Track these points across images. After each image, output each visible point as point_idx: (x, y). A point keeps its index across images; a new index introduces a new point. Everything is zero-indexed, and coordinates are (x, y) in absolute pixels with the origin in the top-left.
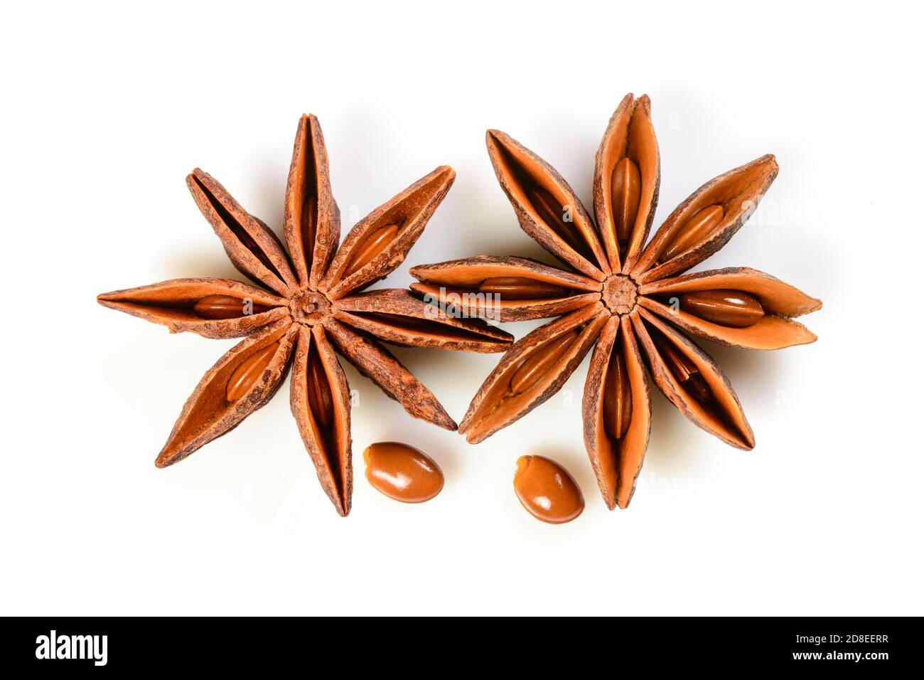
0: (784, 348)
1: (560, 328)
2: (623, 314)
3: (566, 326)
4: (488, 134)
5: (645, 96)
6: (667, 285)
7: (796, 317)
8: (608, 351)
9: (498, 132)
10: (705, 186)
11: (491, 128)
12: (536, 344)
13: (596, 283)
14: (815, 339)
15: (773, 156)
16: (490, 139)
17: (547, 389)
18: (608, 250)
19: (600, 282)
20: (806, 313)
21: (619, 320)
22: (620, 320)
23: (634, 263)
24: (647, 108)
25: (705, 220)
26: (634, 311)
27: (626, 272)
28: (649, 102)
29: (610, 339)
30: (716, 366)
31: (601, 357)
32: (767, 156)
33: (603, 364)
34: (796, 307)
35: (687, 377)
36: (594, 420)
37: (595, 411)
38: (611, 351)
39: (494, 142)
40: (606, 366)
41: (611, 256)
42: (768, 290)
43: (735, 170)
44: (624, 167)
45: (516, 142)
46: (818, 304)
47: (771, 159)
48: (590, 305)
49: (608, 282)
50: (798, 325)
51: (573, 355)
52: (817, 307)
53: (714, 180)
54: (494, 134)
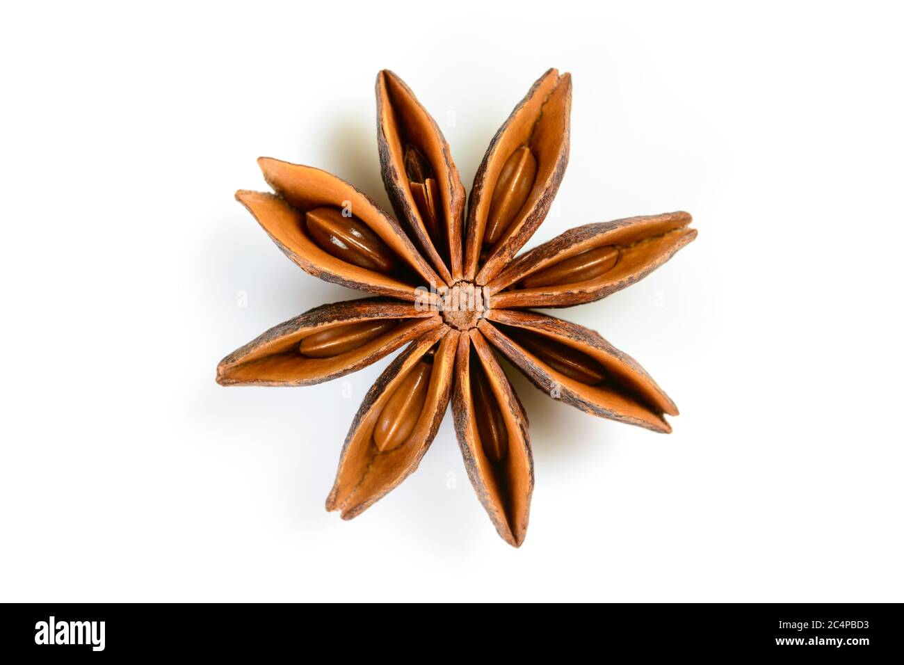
0: (303, 166)
1: (545, 298)
2: (468, 282)
3: (537, 297)
4: (519, 543)
5: (329, 509)
6: (407, 293)
7: (269, 193)
8: (504, 249)
9: (509, 542)
10: (314, 383)
11: (514, 549)
12: (581, 292)
13: (483, 330)
14: (261, 159)
15: (218, 382)
16: (520, 538)
17: (589, 237)
18: (452, 360)
19: (478, 329)
20: (256, 193)
21: (477, 278)
22: (475, 278)
23: (431, 332)
24: (333, 496)
25: (328, 345)
26: (456, 280)
27: (446, 328)
28: (328, 501)
29: (495, 261)
30: (391, 179)
31: (513, 246)
32: (225, 384)
33: (516, 238)
34: (267, 204)
35: (428, 181)
36: (552, 180)
37: (547, 190)
38: (500, 248)
39: (517, 532)
40: (514, 234)
41: (453, 351)
42: (292, 236)
43: (269, 386)
44: (390, 443)
45: (495, 522)
46: (241, 197)
47: (222, 379)
48: (501, 308)
49: (470, 325)
50: (273, 182)
51: (544, 262)
52: (242, 194)
53: (300, 384)
54: (513, 541)
